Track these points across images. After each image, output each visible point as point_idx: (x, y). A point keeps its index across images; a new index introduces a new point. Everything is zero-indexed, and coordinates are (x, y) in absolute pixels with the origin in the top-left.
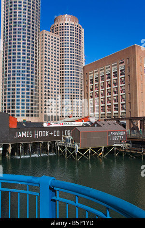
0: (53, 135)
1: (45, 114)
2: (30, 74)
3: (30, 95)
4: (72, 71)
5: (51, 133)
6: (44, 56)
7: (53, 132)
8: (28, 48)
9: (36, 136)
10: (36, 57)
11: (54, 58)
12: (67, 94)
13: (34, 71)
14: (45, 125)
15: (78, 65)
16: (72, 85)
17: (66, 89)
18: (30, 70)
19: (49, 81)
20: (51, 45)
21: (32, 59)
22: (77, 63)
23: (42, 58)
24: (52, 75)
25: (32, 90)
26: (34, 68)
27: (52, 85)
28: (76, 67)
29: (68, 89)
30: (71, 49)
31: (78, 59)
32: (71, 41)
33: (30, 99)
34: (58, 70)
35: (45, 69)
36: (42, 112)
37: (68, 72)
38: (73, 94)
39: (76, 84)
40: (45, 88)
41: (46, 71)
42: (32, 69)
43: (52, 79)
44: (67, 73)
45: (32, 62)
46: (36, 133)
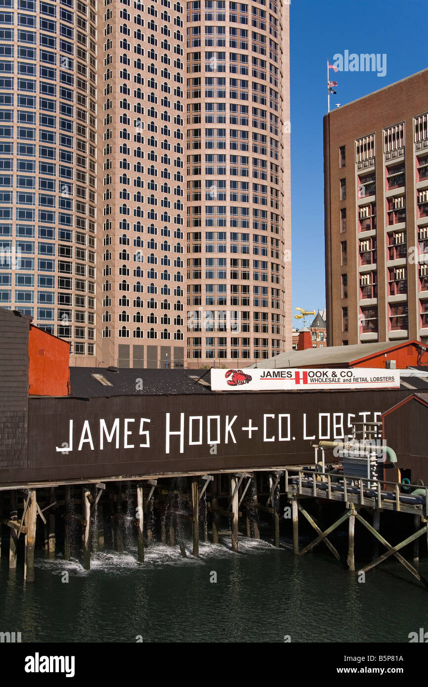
0: (258, 435)
1: (123, 341)
2: (57, 162)
3: (56, 258)
4: (239, 153)
5: (250, 429)
6: (120, 82)
7: (258, 423)
8: (45, 41)
9: (175, 440)
10: (82, 85)
11: (159, 94)
12: (216, 255)
13: (74, 150)
14: (219, 381)
15: (263, 127)
16: (239, 217)
17: (210, 236)
18: (57, 146)
19: (138, 198)
20: (147, 33)
21: (66, 94)
22: (259, 118)
23: (108, 91)
24: (152, 171)
25: (66, 235)
26: (74, 134)
27: (152, 215)
28: (255, 136)
29: (222, 236)
30: (233, 56)
31: (263, 102)
32: (233, 19)
33: (56, 273)
34: (178, 149)
35: (120, 142)
36: (107, 333)
37: (222, 158)
38: (240, 256)
39: (256, 212)
40: (124, 225)
41: (125, 150)
42: (66, 141)
43: (152, 186)
44: (215, 165)
45: (66, 109)
46: (175, 426)
